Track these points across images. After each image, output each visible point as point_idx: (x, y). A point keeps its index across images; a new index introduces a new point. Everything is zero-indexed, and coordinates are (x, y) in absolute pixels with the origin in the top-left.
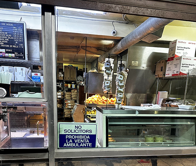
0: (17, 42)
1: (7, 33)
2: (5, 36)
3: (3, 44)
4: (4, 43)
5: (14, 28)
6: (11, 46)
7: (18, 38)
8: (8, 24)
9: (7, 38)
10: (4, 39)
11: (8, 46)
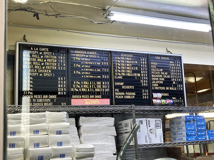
0: (174, 83)
1: (162, 70)
2: (160, 74)
3: (157, 87)
4: (158, 84)
5: (171, 63)
6: (167, 88)
7: (176, 76)
8: (163, 58)
9: (163, 76)
10: (159, 79)
11: (164, 88)
